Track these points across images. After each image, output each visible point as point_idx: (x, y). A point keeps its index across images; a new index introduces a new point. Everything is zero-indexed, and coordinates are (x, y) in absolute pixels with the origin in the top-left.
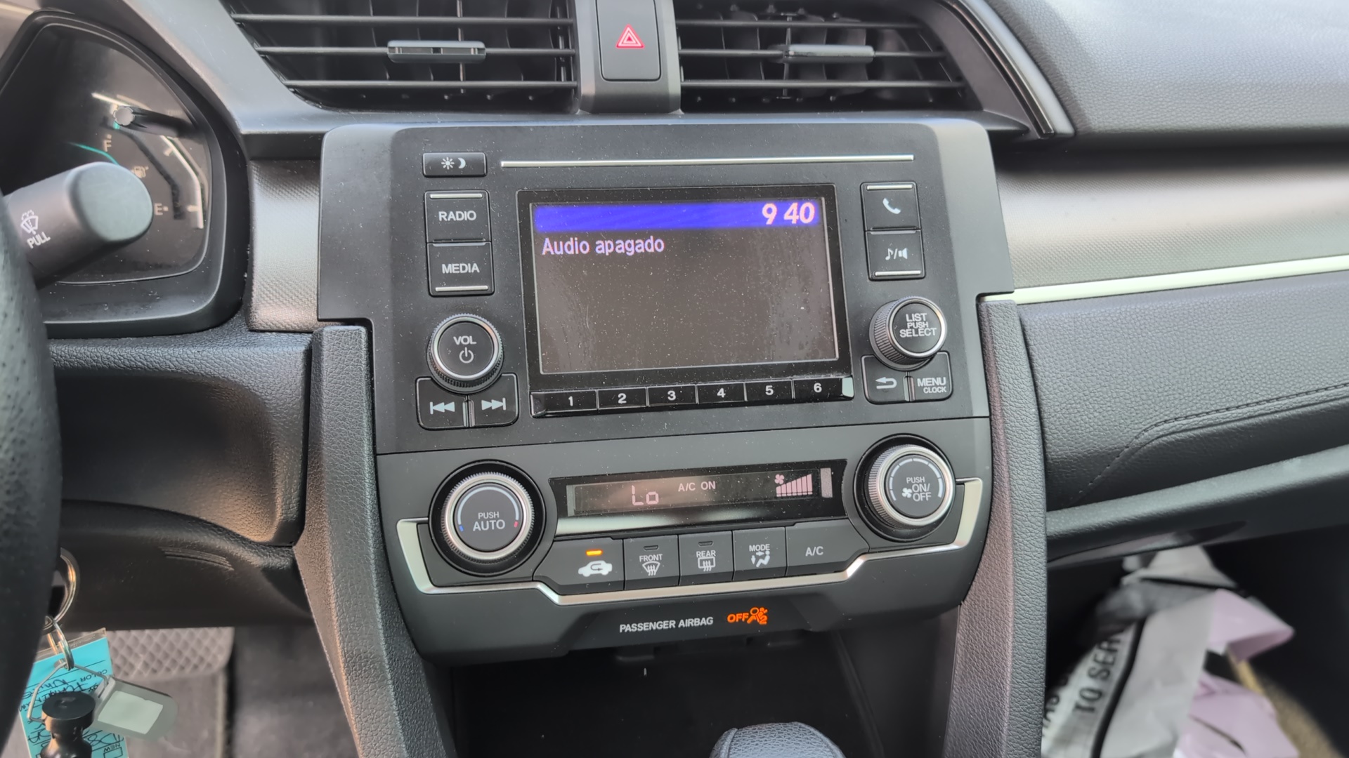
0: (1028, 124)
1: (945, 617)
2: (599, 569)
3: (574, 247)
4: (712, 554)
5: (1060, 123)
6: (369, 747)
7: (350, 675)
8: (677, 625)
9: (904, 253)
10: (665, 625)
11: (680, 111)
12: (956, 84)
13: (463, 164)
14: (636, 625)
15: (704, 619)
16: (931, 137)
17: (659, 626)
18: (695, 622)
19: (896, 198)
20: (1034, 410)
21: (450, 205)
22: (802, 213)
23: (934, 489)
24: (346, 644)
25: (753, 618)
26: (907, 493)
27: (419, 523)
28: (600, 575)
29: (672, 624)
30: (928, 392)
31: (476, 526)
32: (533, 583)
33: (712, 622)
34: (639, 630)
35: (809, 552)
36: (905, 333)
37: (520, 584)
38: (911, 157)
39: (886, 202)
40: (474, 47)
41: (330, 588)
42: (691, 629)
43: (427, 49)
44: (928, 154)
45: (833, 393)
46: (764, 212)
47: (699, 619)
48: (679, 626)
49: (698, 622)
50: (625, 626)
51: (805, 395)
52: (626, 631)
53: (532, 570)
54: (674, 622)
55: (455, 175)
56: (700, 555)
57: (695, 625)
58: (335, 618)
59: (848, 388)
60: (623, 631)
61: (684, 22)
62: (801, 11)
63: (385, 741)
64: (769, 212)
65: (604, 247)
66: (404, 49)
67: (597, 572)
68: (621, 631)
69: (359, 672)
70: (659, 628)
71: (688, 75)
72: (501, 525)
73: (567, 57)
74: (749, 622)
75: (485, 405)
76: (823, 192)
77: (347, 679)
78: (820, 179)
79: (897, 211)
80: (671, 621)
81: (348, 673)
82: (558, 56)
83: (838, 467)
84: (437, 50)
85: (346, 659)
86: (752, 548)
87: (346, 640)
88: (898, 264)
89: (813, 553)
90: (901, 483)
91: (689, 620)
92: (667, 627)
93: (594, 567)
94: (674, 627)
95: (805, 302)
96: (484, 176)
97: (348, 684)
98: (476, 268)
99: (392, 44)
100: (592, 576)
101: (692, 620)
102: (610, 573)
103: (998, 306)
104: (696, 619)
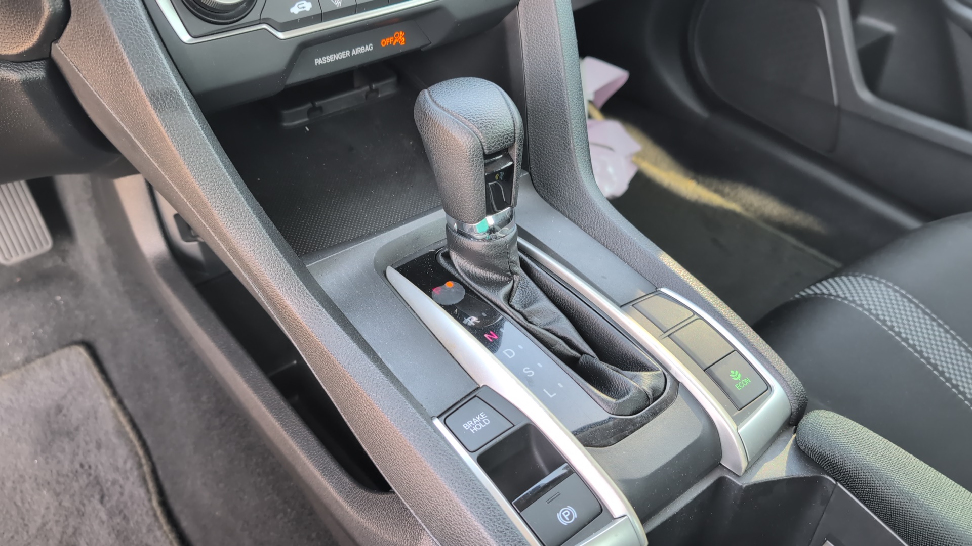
1: (508, 18)
2: (303, 7)
6: (188, 158)
7: (157, 108)
8: (351, 54)
10: (343, 55)
14: (325, 58)
15: (367, 46)
17: (340, 57)
18: (362, 50)
24: (147, 86)
25: (396, 41)
28: (305, 11)
32: (261, 25)
33: (372, 47)
34: (328, 62)
37: (252, 27)
41: (119, 48)
42: (360, 55)
47: (364, 47)
48: (353, 55)
49: (364, 49)
50: (318, 59)
52: (319, 64)
53: (259, 14)
54: (349, 52)
57: (362, 52)
58: (131, 69)
60: (318, 64)
63: (198, 150)
67: (302, 9)
68: (316, 64)
69: (164, 105)
70: (340, 58)
74: (394, 44)
77: (156, 112)
80: (347, 52)
81: (156, 108)
85: (151, 98)
87: (146, 83)
91: (358, 48)
92: (345, 57)
93: (300, 6)
94: (349, 55)
97: (158, 115)
100: (300, 12)
101: (360, 48)
102: (311, 9)
104: (362, 47)
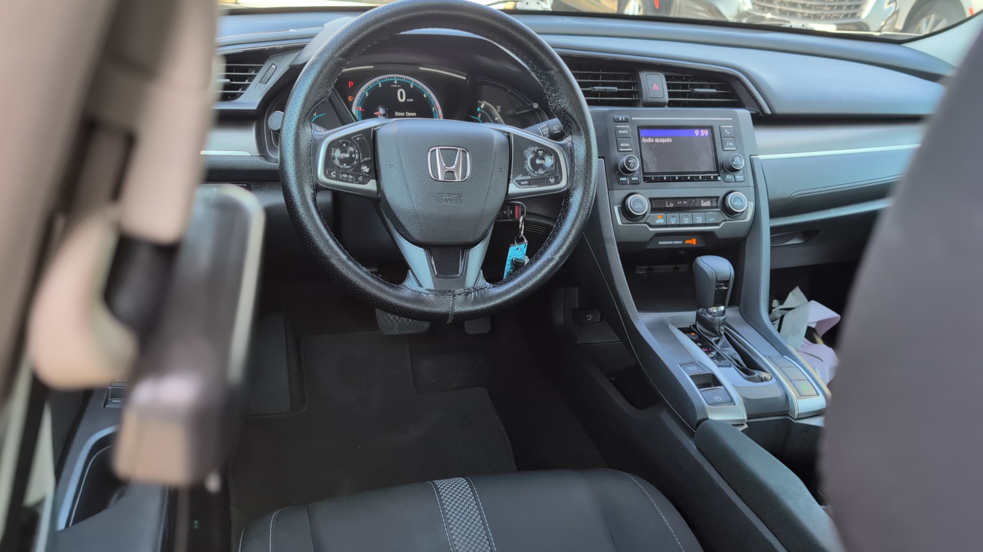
0: (759, 111)
3: (650, 140)
4: (687, 219)
5: (768, 111)
9: (731, 144)
10: (670, 242)
11: (667, 107)
12: (738, 100)
13: (624, 119)
14: (663, 242)
15: (680, 241)
16: (736, 113)
17: (668, 243)
19: (729, 129)
20: (765, 185)
21: (622, 129)
22: (705, 133)
23: (742, 203)
25: (692, 242)
26: (736, 203)
27: (619, 207)
29: (672, 242)
30: (739, 180)
31: (636, 207)
32: (644, 224)
33: (682, 242)
34: (663, 244)
35: (711, 220)
36: (734, 163)
37: (642, 224)
38: (731, 119)
39: (726, 130)
40: (616, 89)
42: (676, 244)
43: (603, 89)
44: (735, 117)
45: (716, 179)
46: (696, 132)
50: (660, 242)
51: (709, 179)
55: (622, 121)
56: (685, 219)
57: (678, 243)
59: (719, 178)
61: (668, 82)
62: (692, 79)
64: (697, 132)
65: (657, 140)
66: (598, 89)
67: (660, 222)
68: (659, 244)
71: (669, 97)
72: (641, 206)
73: (637, 91)
75: (633, 179)
76: (711, 128)
78: (709, 124)
79: (729, 133)
82: (631, 91)
83: (717, 198)
84: (605, 89)
86: (697, 218)
88: (730, 146)
89: (712, 220)
90: (734, 201)
91: (676, 242)
95: (707, 156)
96: (628, 122)
98: (628, 145)
99: (595, 88)
102: (663, 222)
103: (755, 158)
104: (678, 241)
